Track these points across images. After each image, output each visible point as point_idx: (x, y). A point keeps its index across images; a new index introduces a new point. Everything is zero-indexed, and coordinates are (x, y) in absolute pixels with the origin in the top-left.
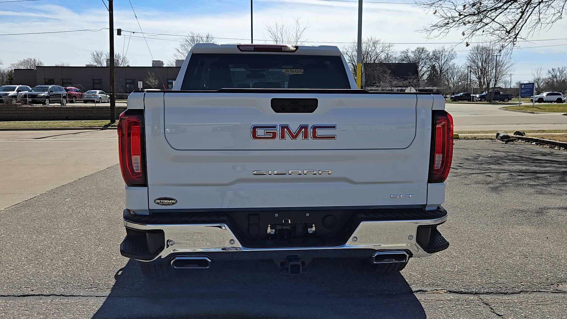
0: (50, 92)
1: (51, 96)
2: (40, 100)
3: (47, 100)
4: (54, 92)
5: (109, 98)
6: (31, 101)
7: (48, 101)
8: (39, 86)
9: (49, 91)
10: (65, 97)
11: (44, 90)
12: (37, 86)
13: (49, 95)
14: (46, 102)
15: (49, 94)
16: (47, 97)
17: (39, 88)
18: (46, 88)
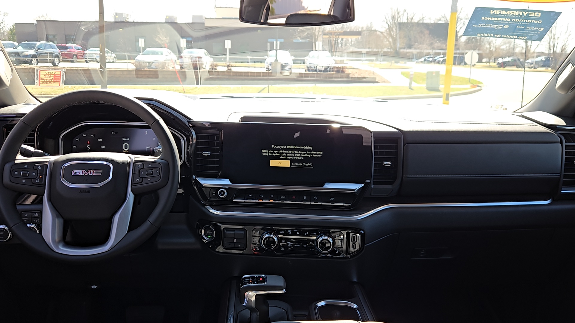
0: (38, 50)
1: (39, 55)
2: (25, 59)
3: (34, 60)
4: (42, 50)
5: (115, 57)
6: (14, 60)
7: (36, 61)
8: (26, 42)
9: (37, 48)
10: (57, 56)
11: (32, 47)
12: (23, 42)
13: (36, 54)
14: (33, 62)
15: (37, 52)
16: (34, 56)
17: (25, 45)
18: (33, 46)
